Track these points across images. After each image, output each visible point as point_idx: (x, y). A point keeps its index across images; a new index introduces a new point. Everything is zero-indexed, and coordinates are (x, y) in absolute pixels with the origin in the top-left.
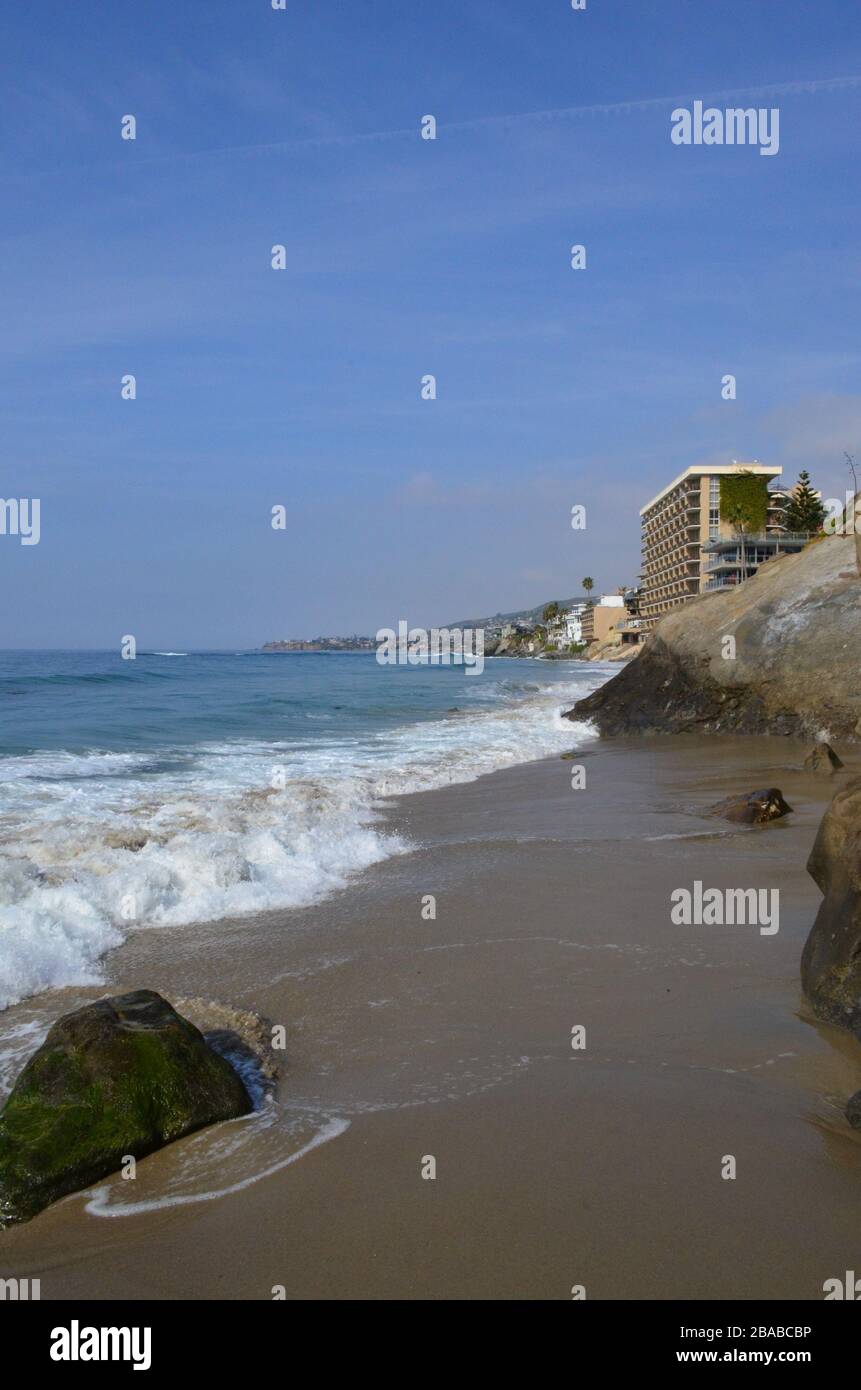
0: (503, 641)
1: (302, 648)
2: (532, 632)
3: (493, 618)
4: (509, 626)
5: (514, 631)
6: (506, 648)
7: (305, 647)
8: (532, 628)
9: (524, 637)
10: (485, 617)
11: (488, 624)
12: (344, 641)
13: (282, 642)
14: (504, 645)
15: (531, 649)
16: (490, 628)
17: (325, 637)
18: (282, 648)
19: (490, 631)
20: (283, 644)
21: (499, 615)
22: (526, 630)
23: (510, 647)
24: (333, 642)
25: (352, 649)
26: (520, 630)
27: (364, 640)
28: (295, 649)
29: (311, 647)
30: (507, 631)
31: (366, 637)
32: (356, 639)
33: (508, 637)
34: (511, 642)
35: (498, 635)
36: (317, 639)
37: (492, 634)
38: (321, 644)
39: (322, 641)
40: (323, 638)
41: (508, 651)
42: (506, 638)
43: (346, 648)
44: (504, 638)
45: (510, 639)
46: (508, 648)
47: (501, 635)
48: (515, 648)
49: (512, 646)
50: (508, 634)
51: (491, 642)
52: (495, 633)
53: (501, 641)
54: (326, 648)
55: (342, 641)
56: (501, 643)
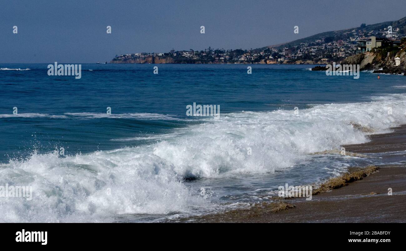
0: (368, 54)
2: (399, 44)
3: (358, 29)
4: (373, 38)
5: (379, 44)
10: (347, 29)
11: (352, 35)
12: (198, 54)
13: (133, 55)
14: (369, 58)
15: (398, 63)
16: (352, 40)
18: (133, 62)
19: (353, 43)
20: (134, 57)
21: (363, 26)
22: (392, 42)
23: (375, 61)
24: (187, 55)
25: (206, 62)
26: (385, 43)
27: (219, 53)
29: (164, 61)
30: (372, 44)
31: (220, 49)
32: (210, 51)
33: (373, 50)
34: (377, 55)
35: (362, 48)
36: (169, 53)
37: (356, 47)
38: (174, 57)
39: (175, 55)
40: (176, 51)
41: (373, 65)
42: (371, 51)
43: (200, 62)
44: (368, 51)
45: (375, 52)
46: (373, 63)
47: (365, 48)
48: (380, 63)
49: (377, 59)
50: (373, 47)
51: (355, 55)
52: (359, 46)
53: (365, 54)
54: (179, 62)
55: (196, 54)
56: (365, 56)
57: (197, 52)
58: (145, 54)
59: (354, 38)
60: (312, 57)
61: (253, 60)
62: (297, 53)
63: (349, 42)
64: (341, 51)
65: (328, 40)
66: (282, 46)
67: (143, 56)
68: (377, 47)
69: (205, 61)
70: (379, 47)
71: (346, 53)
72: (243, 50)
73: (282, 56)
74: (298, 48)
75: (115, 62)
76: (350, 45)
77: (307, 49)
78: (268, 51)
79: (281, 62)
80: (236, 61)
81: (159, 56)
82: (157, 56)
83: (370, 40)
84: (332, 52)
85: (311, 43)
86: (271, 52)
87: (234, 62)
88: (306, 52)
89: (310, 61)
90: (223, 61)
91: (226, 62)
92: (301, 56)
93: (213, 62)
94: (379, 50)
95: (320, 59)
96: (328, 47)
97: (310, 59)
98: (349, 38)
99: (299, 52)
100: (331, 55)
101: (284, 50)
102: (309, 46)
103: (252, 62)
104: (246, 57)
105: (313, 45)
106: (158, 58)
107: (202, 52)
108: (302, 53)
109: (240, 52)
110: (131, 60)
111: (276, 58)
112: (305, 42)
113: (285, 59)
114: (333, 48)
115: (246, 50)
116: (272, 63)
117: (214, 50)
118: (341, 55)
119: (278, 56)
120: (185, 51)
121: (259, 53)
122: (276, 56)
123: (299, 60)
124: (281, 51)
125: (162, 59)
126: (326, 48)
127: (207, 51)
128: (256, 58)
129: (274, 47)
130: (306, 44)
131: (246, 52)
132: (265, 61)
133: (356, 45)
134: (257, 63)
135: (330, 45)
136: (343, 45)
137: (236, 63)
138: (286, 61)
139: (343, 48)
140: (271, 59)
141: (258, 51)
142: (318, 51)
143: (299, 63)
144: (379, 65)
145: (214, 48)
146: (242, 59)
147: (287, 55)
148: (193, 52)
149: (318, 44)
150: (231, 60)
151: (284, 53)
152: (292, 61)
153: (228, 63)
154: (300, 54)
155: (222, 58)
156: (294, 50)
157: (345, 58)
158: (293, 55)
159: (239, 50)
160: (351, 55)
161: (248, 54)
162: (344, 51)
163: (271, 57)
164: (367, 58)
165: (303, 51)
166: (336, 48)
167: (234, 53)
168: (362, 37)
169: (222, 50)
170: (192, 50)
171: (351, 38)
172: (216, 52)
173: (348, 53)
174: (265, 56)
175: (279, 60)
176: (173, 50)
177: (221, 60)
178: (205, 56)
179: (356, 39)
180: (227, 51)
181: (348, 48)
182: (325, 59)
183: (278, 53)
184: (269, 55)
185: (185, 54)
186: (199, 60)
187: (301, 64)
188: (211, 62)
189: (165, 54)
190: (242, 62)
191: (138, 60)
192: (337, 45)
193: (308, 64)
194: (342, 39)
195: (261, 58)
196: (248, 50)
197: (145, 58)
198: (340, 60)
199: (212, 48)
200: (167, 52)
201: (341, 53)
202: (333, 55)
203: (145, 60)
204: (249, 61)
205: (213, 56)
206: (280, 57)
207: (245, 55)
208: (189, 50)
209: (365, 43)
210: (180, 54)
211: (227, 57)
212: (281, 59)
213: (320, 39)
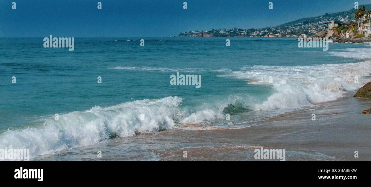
0: (329, 31)
1: (202, 36)
2: (348, 25)
3: (324, 16)
4: (333, 22)
5: (336, 25)
6: (331, 36)
7: (204, 35)
8: (349, 23)
9: (343, 29)
10: (316, 16)
13: (190, 32)
15: (348, 36)
16: (320, 23)
17: (218, 29)
18: (190, 36)
19: (321, 24)
20: (191, 34)
21: (327, 14)
22: (344, 24)
23: (334, 35)
24: (222, 32)
26: (340, 24)
27: (241, 30)
28: (198, 36)
29: (208, 36)
30: (332, 25)
31: (241, 28)
32: (236, 30)
33: (333, 29)
34: (335, 32)
35: (326, 27)
36: (212, 31)
37: (322, 27)
38: (214, 34)
39: (215, 32)
40: (215, 30)
41: (333, 37)
42: (331, 29)
43: (229, 36)
44: (330, 29)
45: (334, 30)
46: (333, 36)
47: (328, 27)
48: (337, 36)
49: (335, 34)
50: (333, 27)
51: (321, 32)
52: (324, 26)
53: (328, 31)
54: (217, 36)
55: (227, 31)
56: (328, 32)
57: (228, 30)
58: (197, 31)
59: (321, 22)
60: (296, 33)
61: (260, 35)
62: (287, 30)
63: (318, 24)
64: (313, 29)
65: (305, 23)
66: (278, 27)
67: (196, 33)
68: (335, 27)
69: (233, 35)
70: (336, 27)
71: (316, 31)
72: (255, 29)
73: (278, 32)
74: (288, 28)
75: (180, 36)
76: (318, 26)
77: (293, 28)
78: (269, 29)
79: (278, 36)
80: (251, 36)
81: (205, 33)
82: (204, 32)
83: (331, 23)
84: (308, 30)
85: (295, 25)
86: (271, 30)
87: (249, 36)
88: (292, 30)
89: (295, 35)
90: (243, 35)
91: (245, 36)
92: (289, 33)
93: (237, 36)
94: (336, 29)
95: (301, 34)
96: (305, 27)
97: (295, 34)
98: (318, 21)
99: (288, 30)
100: (307, 32)
101: (279, 29)
102: (294, 26)
103: (260, 36)
104: (256, 33)
105: (297, 26)
106: (205, 34)
107: (231, 30)
108: (290, 31)
109: (253, 30)
110: (189, 35)
111: (274, 34)
112: (292, 24)
113: (280, 34)
114: (309, 28)
115: (256, 29)
116: (272, 36)
117: (237, 29)
118: (313, 32)
119: (276, 33)
120: (221, 30)
121: (264, 31)
122: (274, 32)
123: (288, 34)
124: (277, 30)
125: (207, 34)
126: (304, 27)
127: (233, 29)
128: (262, 33)
129: (273, 27)
130: (292, 26)
131: (256, 30)
132: (268, 35)
133: (322, 26)
134: (263, 37)
135: (307, 26)
136: (315, 26)
137: (250, 37)
138: (280, 35)
139: (314, 27)
140: (271, 34)
141: (263, 29)
142: (300, 29)
143: (288, 37)
144: (336, 37)
145: (238, 28)
146: (254, 34)
147: (281, 31)
148: (225, 30)
149: (300, 25)
150: (248, 35)
151: (279, 31)
152: (284, 35)
153: (246, 37)
154: (288, 31)
155: (243, 34)
156: (285, 29)
157: (315, 33)
158: (285, 32)
159: (252, 29)
160: (319, 31)
161: (258, 31)
162: (315, 29)
163: (271, 33)
164: (329, 34)
165: (290, 29)
166: (310, 28)
167: (250, 31)
168: (326, 21)
169: (242, 29)
170: (225, 29)
171: (319, 21)
172: (239, 30)
173: (317, 30)
174: (268, 32)
175: (276, 35)
176: (214, 29)
177: (242, 35)
178: (232, 32)
179: (323, 22)
180: (246, 30)
181: (317, 27)
182: (303, 34)
183: (275, 31)
184: (270, 32)
185: (221, 32)
186: (229, 35)
187: (289, 37)
188: (236, 36)
189: (209, 31)
190: (254, 36)
191: (193, 35)
192: (311, 26)
193: (294, 37)
194: (314, 22)
195: (265, 33)
196: (258, 29)
197: (197, 34)
198: (313, 35)
199: (236, 28)
200: (210, 30)
201: (313, 31)
202: (309, 32)
203: (197, 35)
204: (258, 35)
205: (237, 33)
206: (277, 33)
207: (256, 32)
208: (223, 29)
209: (328, 24)
210: (218, 32)
211: (245, 33)
212: (278, 34)
213: (301, 22)
